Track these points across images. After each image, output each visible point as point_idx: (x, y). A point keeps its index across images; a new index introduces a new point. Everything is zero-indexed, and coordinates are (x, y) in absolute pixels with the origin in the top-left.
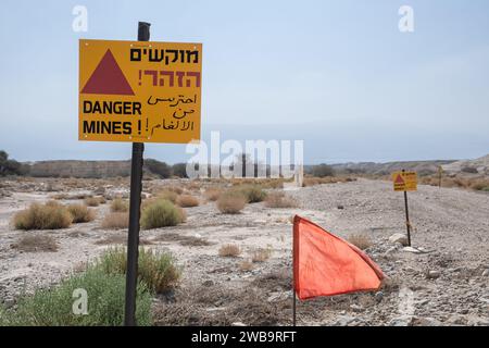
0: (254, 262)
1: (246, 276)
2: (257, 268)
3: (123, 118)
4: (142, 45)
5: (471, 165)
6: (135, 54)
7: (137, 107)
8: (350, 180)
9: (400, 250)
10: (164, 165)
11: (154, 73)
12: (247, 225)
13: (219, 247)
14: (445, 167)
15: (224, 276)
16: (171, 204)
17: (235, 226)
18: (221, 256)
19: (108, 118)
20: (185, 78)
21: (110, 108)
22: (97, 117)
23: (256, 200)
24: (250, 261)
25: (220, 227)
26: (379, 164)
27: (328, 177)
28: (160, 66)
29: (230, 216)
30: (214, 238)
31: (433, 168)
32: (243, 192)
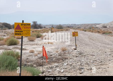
0: (38, 54)
1: (36, 57)
2: (39, 55)
3: (20, 33)
4: (23, 23)
5: (105, 25)
6: (22, 25)
7: (22, 31)
8: (67, 30)
9: (74, 51)
10: (9, 25)
11: (24, 27)
12: (36, 45)
13: (29, 50)
14: (97, 26)
15: (31, 57)
16: (14, 38)
17: (33, 45)
18: (30, 52)
19: (18, 33)
20: (28, 28)
21: (18, 32)
22: (17, 33)
23: (39, 37)
24: (37, 54)
25: (29, 45)
26: (77, 25)
27: (61, 29)
28: (25, 26)
29: (31, 42)
30: (28, 48)
31: (94, 26)
32: (35, 35)
